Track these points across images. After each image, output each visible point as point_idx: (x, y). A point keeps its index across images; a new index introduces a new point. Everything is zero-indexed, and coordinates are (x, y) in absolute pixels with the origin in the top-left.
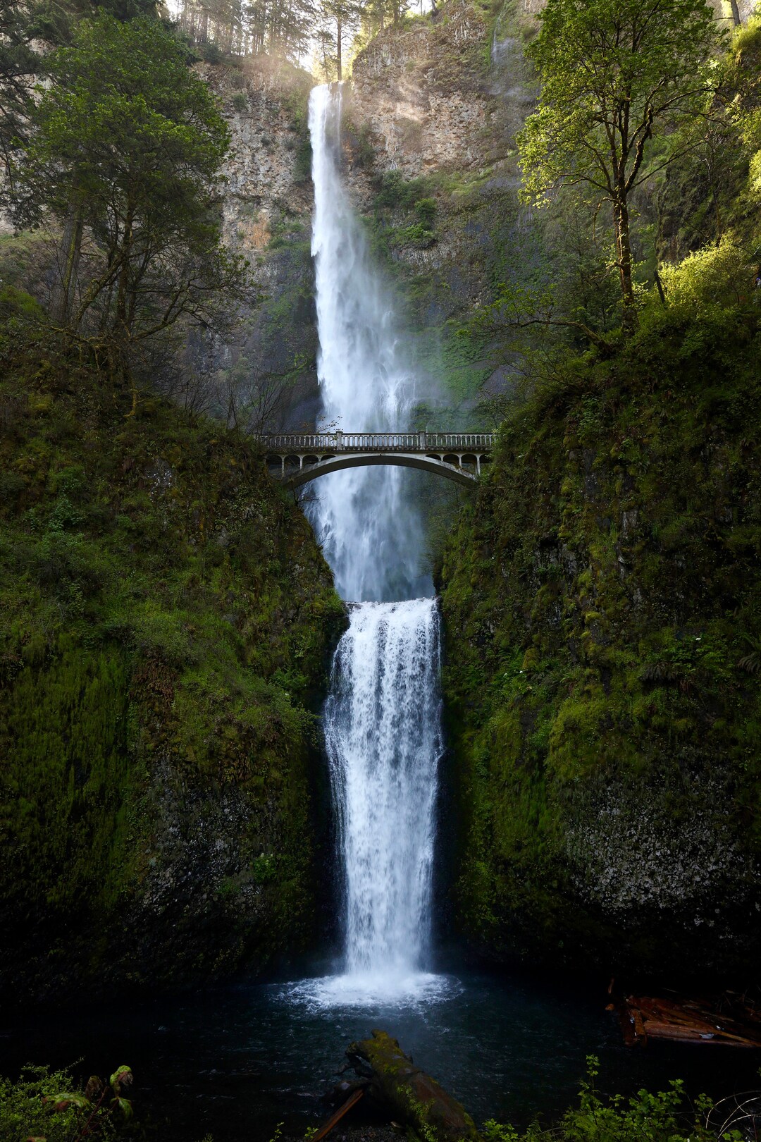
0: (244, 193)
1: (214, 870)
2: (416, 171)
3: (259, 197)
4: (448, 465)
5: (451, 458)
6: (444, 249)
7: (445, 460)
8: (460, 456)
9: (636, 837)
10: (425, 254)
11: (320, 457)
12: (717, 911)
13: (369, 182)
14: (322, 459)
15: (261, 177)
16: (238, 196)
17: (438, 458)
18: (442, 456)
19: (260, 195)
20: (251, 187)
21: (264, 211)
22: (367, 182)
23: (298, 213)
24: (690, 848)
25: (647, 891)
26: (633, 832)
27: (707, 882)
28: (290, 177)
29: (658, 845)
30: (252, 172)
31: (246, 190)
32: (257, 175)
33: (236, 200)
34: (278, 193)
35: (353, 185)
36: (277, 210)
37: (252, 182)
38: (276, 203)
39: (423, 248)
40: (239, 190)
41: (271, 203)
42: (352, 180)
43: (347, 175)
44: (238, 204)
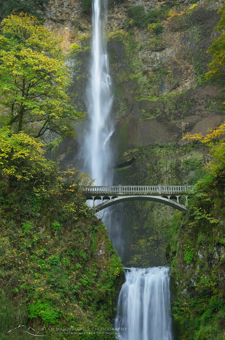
0: (54, 18)
2: (153, 5)
3: (63, 20)
6: (168, 52)
7: (171, 198)
8: (178, 197)
10: (158, 54)
11: (111, 197)
13: (126, 12)
14: (112, 198)
15: (64, 9)
16: (51, 19)
17: (168, 198)
18: (169, 197)
19: (64, 19)
20: (59, 14)
21: (66, 28)
22: (124, 11)
23: (86, 29)
28: (81, 8)
30: (59, 6)
31: (56, 16)
32: (62, 7)
33: (50, 22)
34: (74, 18)
35: (117, 13)
36: (73, 27)
37: (59, 12)
38: (73, 23)
39: (157, 51)
40: (52, 17)
41: (70, 24)
42: (116, 10)
43: (113, 7)
44: (51, 24)
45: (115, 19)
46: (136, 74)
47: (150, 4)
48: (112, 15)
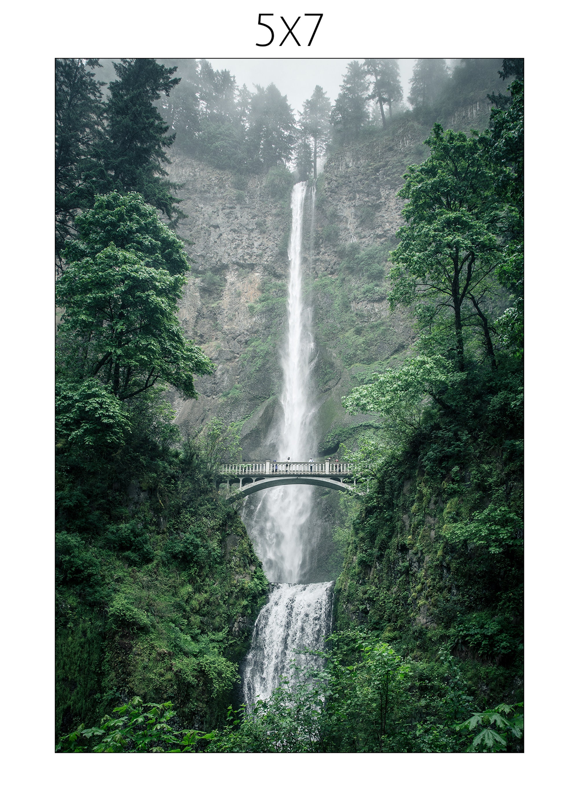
0: (241, 262)
2: (370, 243)
3: (253, 265)
4: (345, 486)
7: (344, 482)
10: (376, 305)
11: (254, 479)
13: (335, 252)
14: (256, 480)
15: (255, 250)
17: (339, 481)
18: (342, 480)
19: (254, 263)
20: (247, 257)
22: (333, 251)
23: (281, 274)
30: (248, 246)
31: (243, 259)
32: (252, 248)
33: (236, 267)
34: (267, 261)
35: (323, 254)
36: (266, 274)
37: (248, 254)
38: (265, 268)
39: (375, 301)
40: (238, 260)
41: (262, 269)
42: (323, 250)
43: (319, 247)
44: (237, 270)
45: (322, 261)
46: (347, 331)
47: (367, 242)
48: (318, 257)
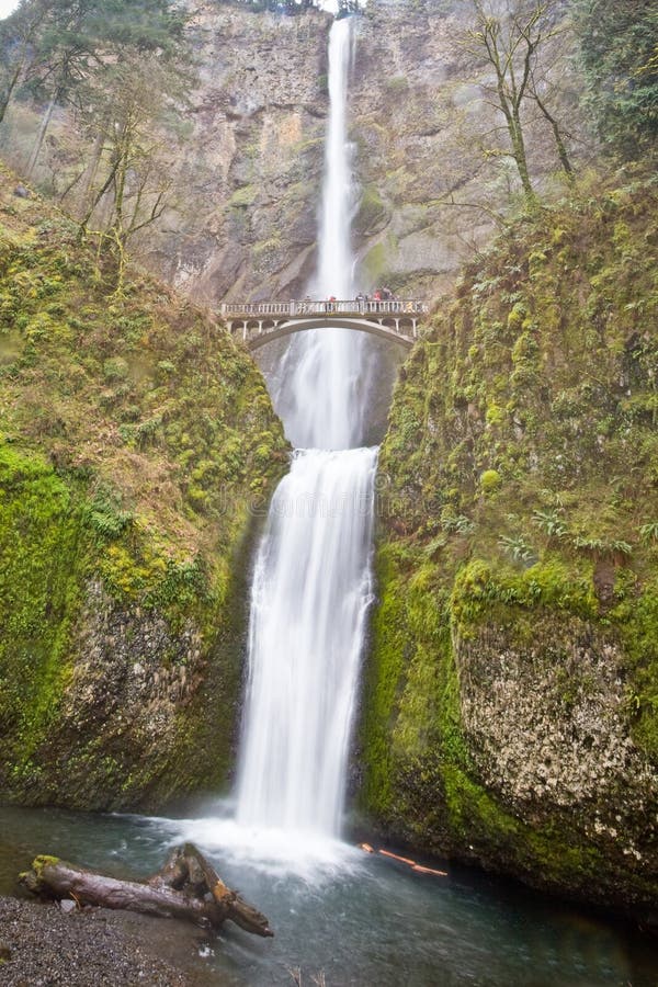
0: (280, 103)
1: (130, 693)
3: (291, 105)
4: (385, 329)
5: (388, 322)
7: (384, 324)
8: (398, 320)
9: (531, 716)
11: (276, 322)
12: (619, 818)
14: (279, 324)
15: (293, 90)
16: (275, 105)
17: (378, 323)
18: (380, 321)
19: (293, 103)
20: (285, 98)
21: (296, 115)
23: (323, 114)
24: (583, 737)
25: (543, 781)
26: (528, 709)
27: (603, 781)
28: (316, 88)
29: (552, 728)
30: (286, 87)
31: (281, 100)
32: (290, 89)
34: (307, 101)
35: (367, 90)
36: (306, 114)
37: (286, 94)
38: (305, 108)
39: (427, 135)
40: (275, 101)
41: (302, 109)
42: (366, 86)
43: (362, 82)
44: (274, 111)
45: (366, 97)
48: (361, 93)
